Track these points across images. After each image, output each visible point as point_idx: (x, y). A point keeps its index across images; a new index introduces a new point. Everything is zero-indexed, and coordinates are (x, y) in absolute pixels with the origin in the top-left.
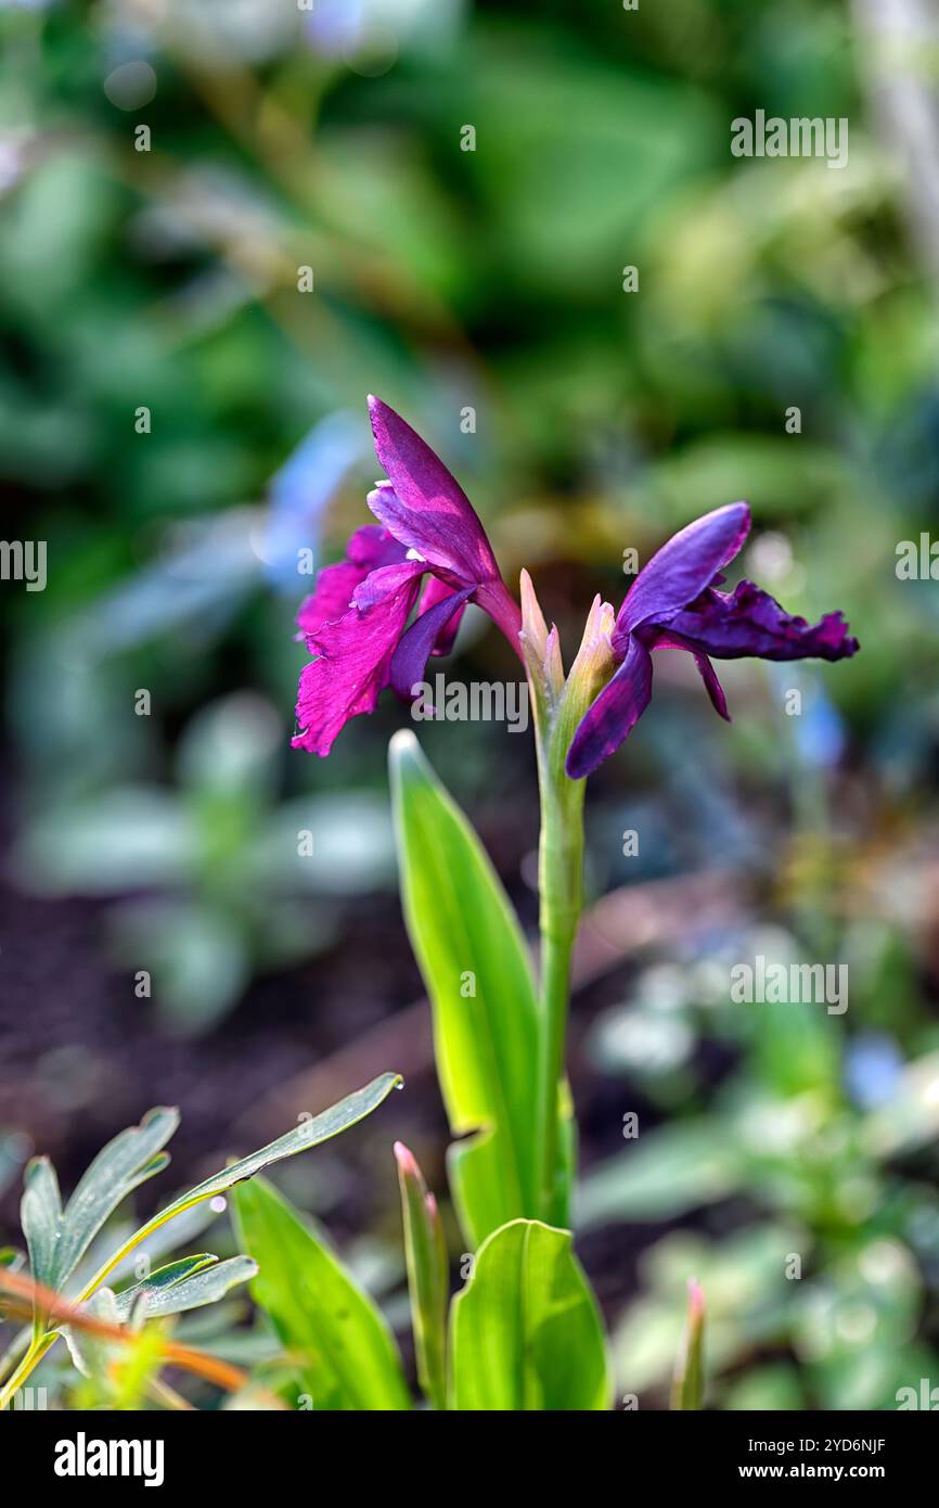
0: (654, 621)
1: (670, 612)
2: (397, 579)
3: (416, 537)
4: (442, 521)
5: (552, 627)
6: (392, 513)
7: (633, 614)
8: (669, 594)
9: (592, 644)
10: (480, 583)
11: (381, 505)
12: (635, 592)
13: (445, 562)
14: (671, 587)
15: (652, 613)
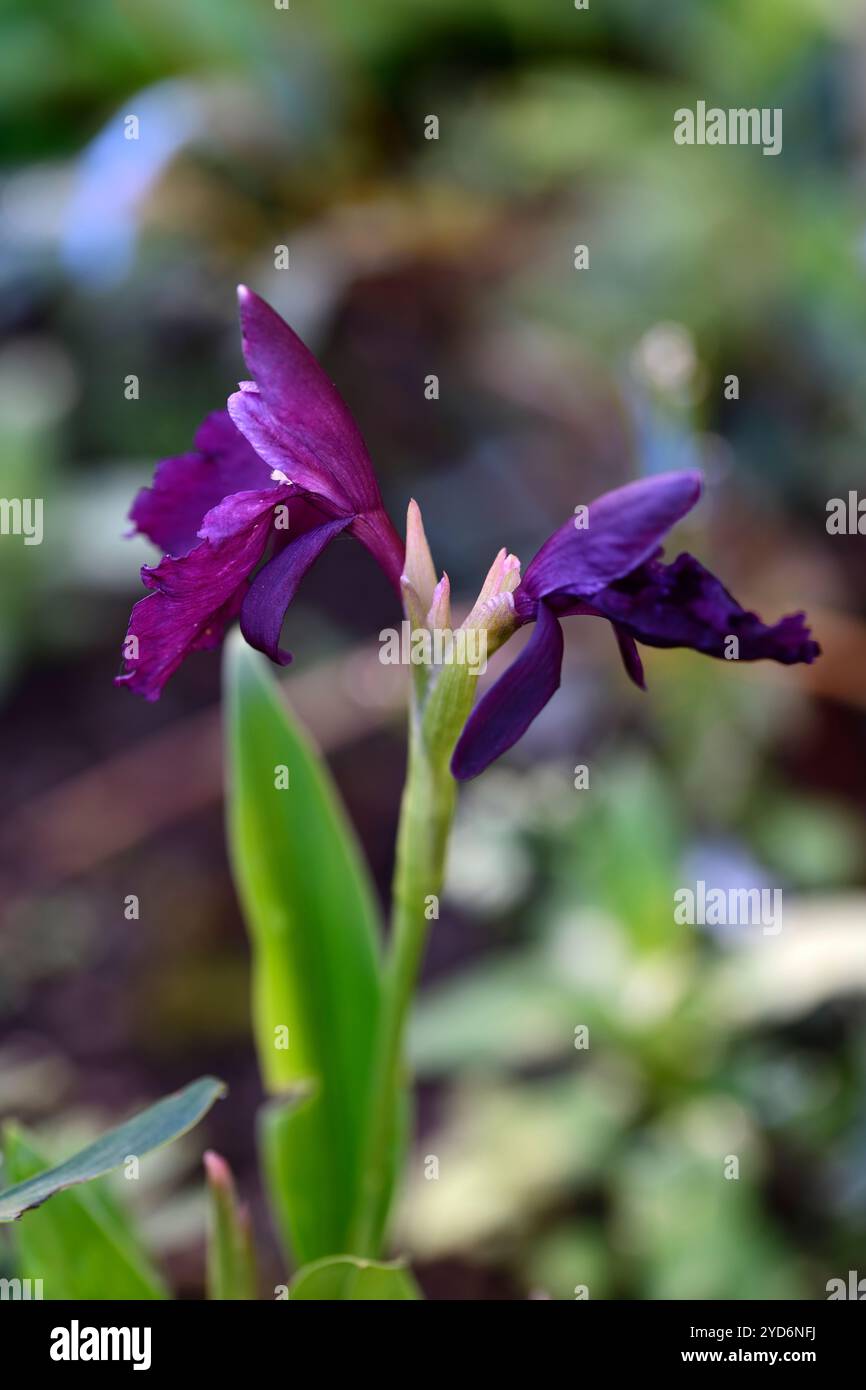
0: (571, 591)
1: (593, 585)
2: (258, 506)
3: (285, 456)
4: (318, 441)
5: (442, 576)
6: (257, 425)
7: (544, 579)
8: (593, 565)
9: (490, 604)
10: (358, 513)
11: (244, 413)
12: (551, 554)
13: (317, 486)
14: (596, 558)
15: (569, 582)
